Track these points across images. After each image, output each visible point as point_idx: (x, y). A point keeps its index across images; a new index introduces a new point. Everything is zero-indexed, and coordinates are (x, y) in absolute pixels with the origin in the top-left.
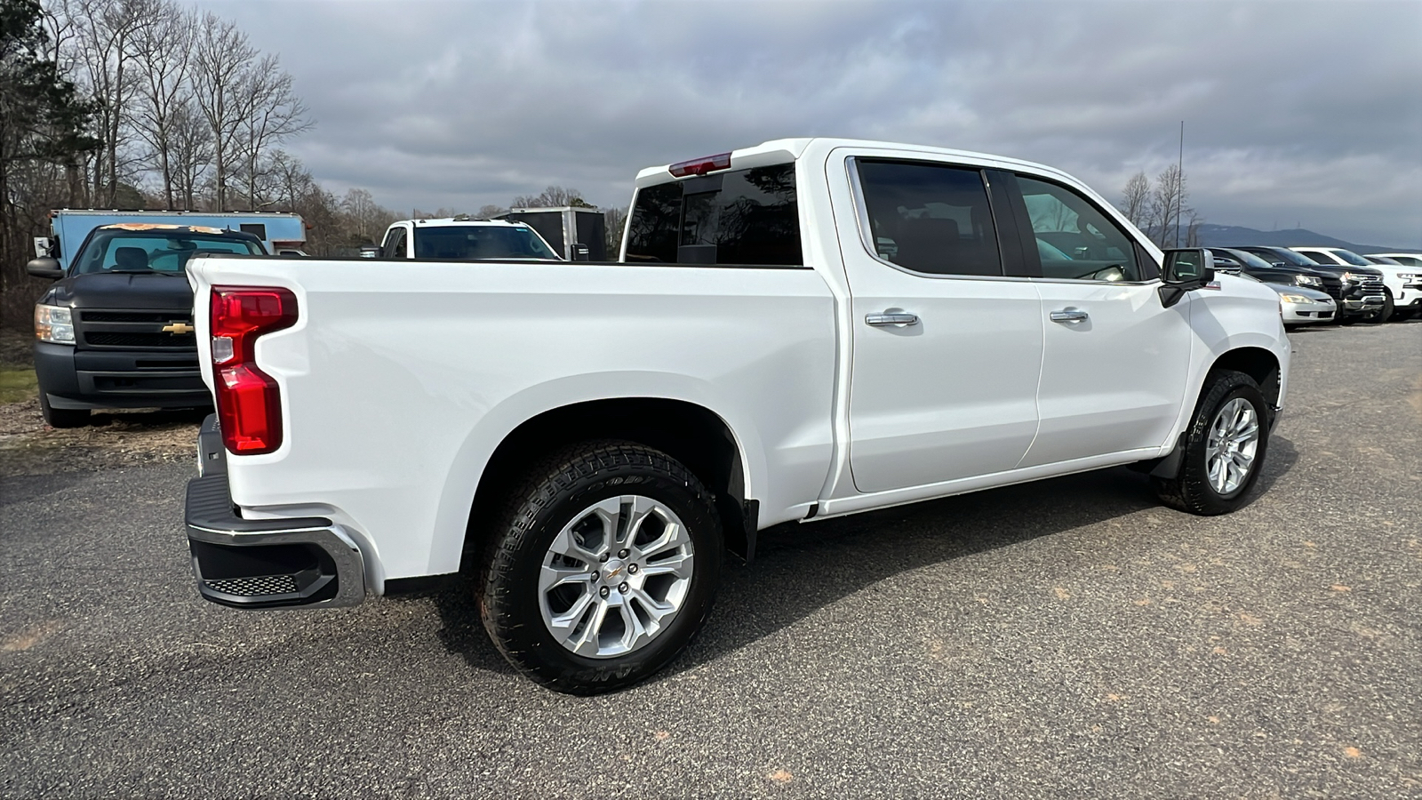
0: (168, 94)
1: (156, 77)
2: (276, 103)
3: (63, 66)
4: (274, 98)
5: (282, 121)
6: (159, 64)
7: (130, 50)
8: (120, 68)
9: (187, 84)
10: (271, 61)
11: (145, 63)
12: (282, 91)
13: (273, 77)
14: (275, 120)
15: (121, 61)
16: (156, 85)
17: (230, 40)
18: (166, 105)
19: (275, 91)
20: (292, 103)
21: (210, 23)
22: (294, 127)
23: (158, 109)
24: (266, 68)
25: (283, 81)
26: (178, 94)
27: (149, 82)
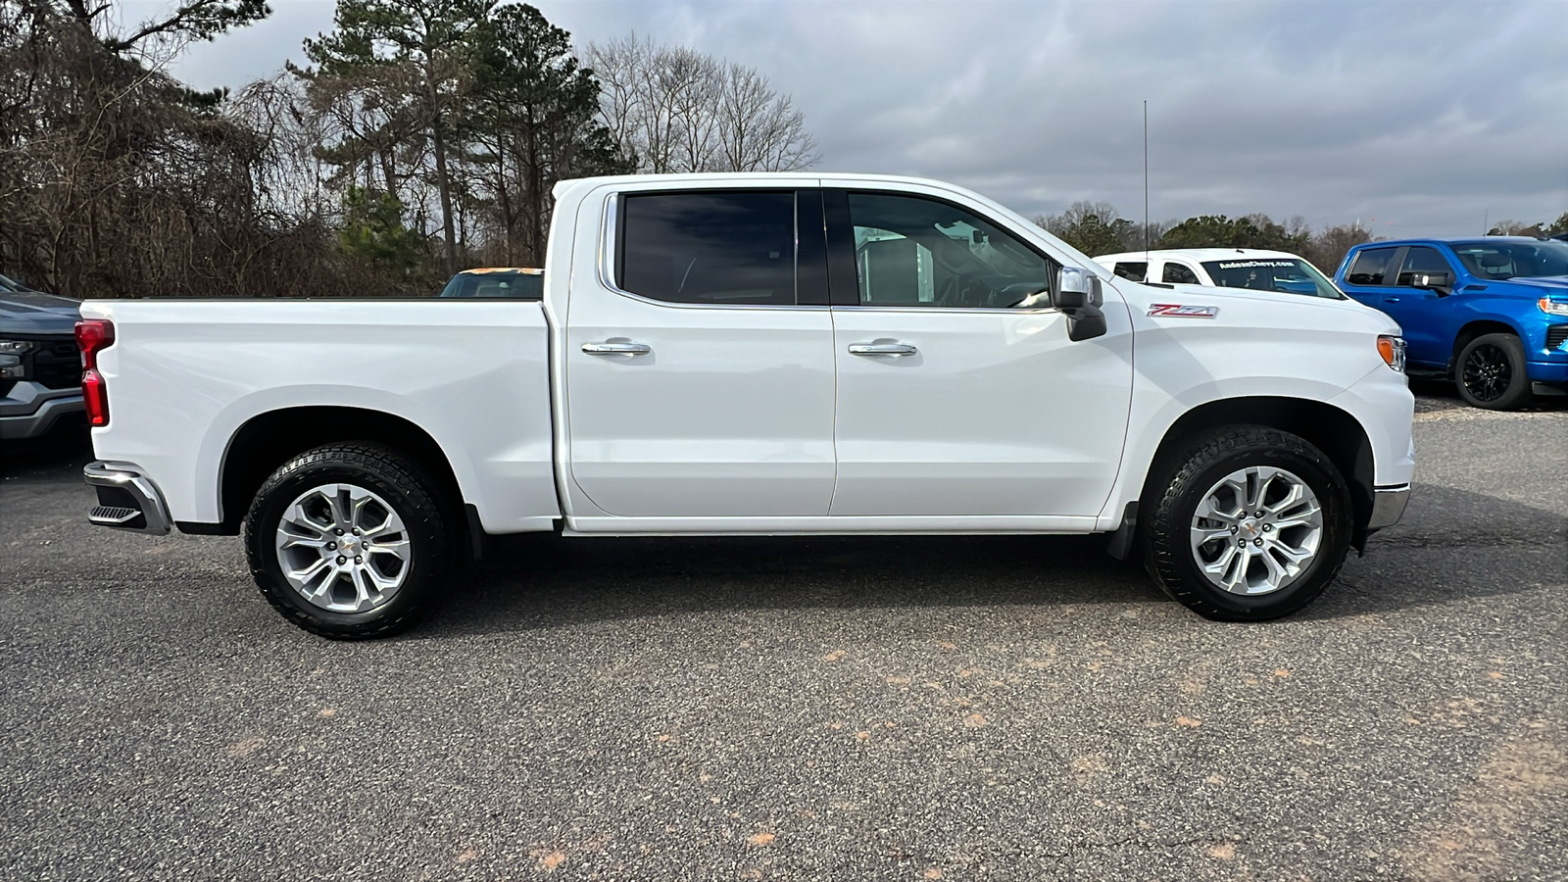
0: (700, 143)
1: (692, 129)
2: (788, 142)
3: (630, 128)
4: (786, 137)
5: (792, 158)
6: (694, 117)
7: (675, 109)
8: (669, 125)
9: (716, 133)
10: (784, 102)
11: (685, 119)
12: (794, 128)
13: (788, 115)
14: (787, 158)
15: (670, 118)
16: (692, 137)
17: (751, 86)
18: (698, 153)
19: (788, 129)
20: (803, 140)
21: (736, 72)
22: (803, 163)
23: (692, 158)
24: (781, 108)
25: (797, 119)
26: (707, 143)
27: (687, 134)
